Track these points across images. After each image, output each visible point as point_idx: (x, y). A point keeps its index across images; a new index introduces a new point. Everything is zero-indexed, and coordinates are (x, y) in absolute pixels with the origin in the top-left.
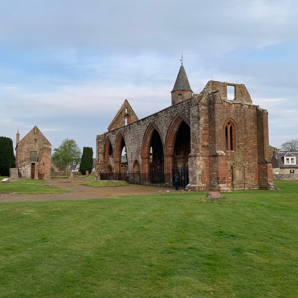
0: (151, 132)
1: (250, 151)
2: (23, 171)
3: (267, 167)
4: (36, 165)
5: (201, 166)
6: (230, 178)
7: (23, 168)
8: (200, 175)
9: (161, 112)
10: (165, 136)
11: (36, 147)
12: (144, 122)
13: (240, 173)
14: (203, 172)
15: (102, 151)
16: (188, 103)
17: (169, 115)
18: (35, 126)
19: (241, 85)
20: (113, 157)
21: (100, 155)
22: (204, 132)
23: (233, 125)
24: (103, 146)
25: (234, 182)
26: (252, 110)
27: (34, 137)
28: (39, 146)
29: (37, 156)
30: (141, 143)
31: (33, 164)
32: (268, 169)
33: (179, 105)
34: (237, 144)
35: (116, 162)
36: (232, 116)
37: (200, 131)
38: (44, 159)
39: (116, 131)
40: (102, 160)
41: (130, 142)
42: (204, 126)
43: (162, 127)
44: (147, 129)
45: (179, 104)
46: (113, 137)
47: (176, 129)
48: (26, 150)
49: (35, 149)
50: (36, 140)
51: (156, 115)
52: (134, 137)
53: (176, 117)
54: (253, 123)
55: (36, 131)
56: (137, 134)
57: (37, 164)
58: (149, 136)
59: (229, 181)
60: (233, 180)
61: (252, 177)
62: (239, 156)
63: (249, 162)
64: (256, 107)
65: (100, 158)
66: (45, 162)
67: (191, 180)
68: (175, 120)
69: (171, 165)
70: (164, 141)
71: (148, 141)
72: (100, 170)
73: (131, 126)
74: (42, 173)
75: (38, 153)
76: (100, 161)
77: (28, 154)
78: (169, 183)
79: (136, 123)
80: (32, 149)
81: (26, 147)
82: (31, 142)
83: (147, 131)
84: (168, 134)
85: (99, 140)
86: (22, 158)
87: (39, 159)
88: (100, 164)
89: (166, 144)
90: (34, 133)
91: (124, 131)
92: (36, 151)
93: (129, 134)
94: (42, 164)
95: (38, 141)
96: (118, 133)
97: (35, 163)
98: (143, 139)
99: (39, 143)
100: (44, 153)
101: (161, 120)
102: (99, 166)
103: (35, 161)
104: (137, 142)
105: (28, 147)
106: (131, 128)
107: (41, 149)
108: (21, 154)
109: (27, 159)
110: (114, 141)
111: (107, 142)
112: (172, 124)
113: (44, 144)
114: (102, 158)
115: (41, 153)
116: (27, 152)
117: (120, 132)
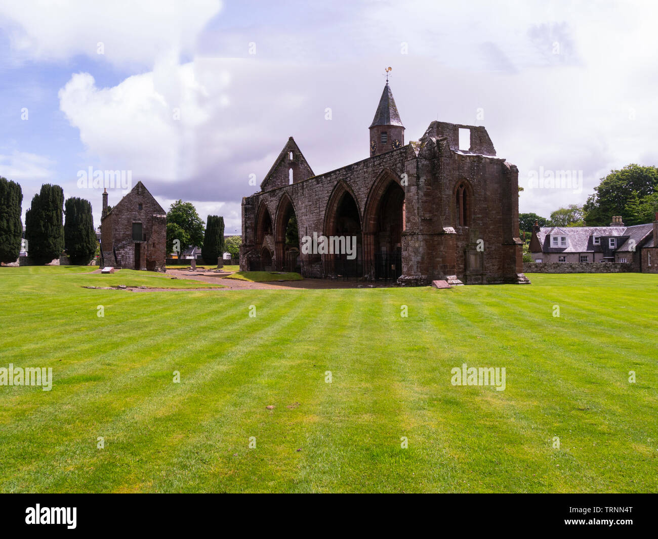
0: (341, 194)
1: (491, 227)
2: (123, 256)
3: (515, 250)
4: (142, 246)
5: (421, 249)
6: (462, 266)
7: (122, 251)
8: (418, 262)
9: (357, 164)
10: (363, 203)
11: (142, 217)
12: (329, 178)
13: (476, 259)
14: (423, 258)
15: (251, 223)
16: (401, 153)
17: (370, 169)
18: (140, 182)
19: (480, 127)
20: (271, 234)
21: (248, 230)
22: (424, 198)
23: (468, 188)
24: (252, 216)
25: (468, 273)
26: (495, 166)
27: (137, 200)
28: (147, 214)
29: (143, 232)
30: (324, 212)
31: (138, 247)
32: (517, 254)
33: (387, 156)
34: (473, 217)
35: (277, 243)
36: (465, 175)
37: (420, 197)
38: (154, 238)
39: (277, 191)
40: (252, 238)
41: (303, 211)
42: (425, 190)
43: (359, 189)
44: (333, 190)
45: (387, 153)
46: (272, 201)
47: (381, 192)
48: (125, 222)
49: (140, 220)
50: (141, 205)
51: (349, 168)
52: (311, 203)
53: (382, 174)
54: (496, 186)
55: (140, 190)
56: (317, 197)
57: (144, 244)
58: (337, 202)
59: (460, 270)
60: (465, 269)
61: (493, 265)
62: (475, 235)
63: (489, 244)
64: (501, 162)
65: (248, 235)
66: (156, 242)
67: (405, 270)
68: (380, 177)
69: (372, 247)
70: (362, 210)
71: (335, 208)
72: (250, 256)
73: (305, 183)
74: (152, 260)
75: (144, 227)
76: (248, 241)
77: (128, 228)
78: (370, 276)
79: (314, 180)
80: (135, 220)
81: (125, 216)
82: (134, 209)
83: (333, 194)
84: (369, 199)
85: (247, 206)
86: (119, 234)
87: (147, 237)
88: (249, 246)
89: (365, 215)
90: (138, 193)
91: (293, 191)
92: (141, 224)
93: (302, 197)
94: (152, 246)
95: (144, 206)
96: (282, 195)
97: (141, 242)
98: (327, 206)
99: (146, 211)
100: (153, 227)
101: (358, 178)
102: (247, 249)
103: (141, 240)
104: (316, 211)
105: (129, 216)
106: (305, 186)
107: (149, 220)
108: (117, 227)
109: (128, 235)
110: (274, 207)
111: (262, 209)
112: (376, 184)
113: (155, 211)
114: (252, 235)
115: (149, 227)
116: (126, 224)
117: (285, 193)
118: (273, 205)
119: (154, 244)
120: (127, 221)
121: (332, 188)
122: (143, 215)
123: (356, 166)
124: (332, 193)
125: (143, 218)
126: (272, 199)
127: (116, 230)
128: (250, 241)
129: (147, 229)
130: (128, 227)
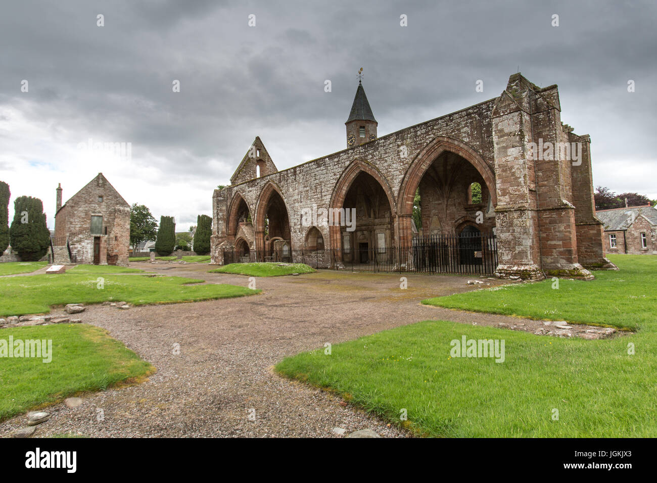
2: (79, 251)
4: (103, 240)
5: (531, 230)
7: (78, 246)
10: (398, 181)
11: (102, 210)
12: (336, 160)
15: (223, 215)
17: (409, 141)
18: (100, 174)
20: (250, 225)
21: (220, 222)
24: (224, 208)
27: (97, 192)
28: (108, 206)
29: (104, 225)
31: (97, 239)
35: (256, 233)
38: (116, 231)
39: (259, 181)
40: (224, 230)
41: (296, 197)
43: (389, 165)
44: (343, 172)
46: (250, 191)
47: (424, 167)
48: (83, 215)
49: (100, 212)
50: (101, 197)
52: (307, 188)
53: (432, 144)
55: (101, 182)
56: (317, 181)
57: (104, 238)
66: (119, 235)
68: (427, 149)
72: (224, 247)
73: (298, 169)
74: (114, 254)
75: (105, 219)
76: (220, 233)
77: (86, 221)
78: (408, 265)
79: (313, 164)
80: (94, 212)
81: (82, 208)
82: (93, 201)
83: (343, 175)
84: (408, 175)
85: (219, 198)
86: (75, 227)
87: (108, 230)
88: (221, 237)
89: (401, 194)
90: (98, 185)
91: (280, 179)
92: (102, 216)
93: (294, 183)
94: (114, 239)
95: (105, 198)
96: (265, 184)
97: (101, 236)
98: (334, 190)
99: (107, 203)
100: (116, 220)
101: (386, 153)
102: (220, 240)
103: (101, 233)
104: (315, 197)
105: (87, 209)
106: (298, 172)
107: (111, 213)
108: (71, 220)
109: (85, 229)
110: (254, 197)
111: (235, 201)
112: (420, 157)
113: (117, 204)
114: (223, 227)
115: (111, 220)
116: (84, 217)
117: (269, 181)
118: (252, 195)
119: (116, 237)
120: (84, 214)
121: (341, 170)
122: (104, 208)
123: (383, 141)
124: (341, 175)
125: (104, 210)
126: (250, 189)
127: (71, 223)
128: (222, 233)
129: (108, 222)
130: (85, 219)
